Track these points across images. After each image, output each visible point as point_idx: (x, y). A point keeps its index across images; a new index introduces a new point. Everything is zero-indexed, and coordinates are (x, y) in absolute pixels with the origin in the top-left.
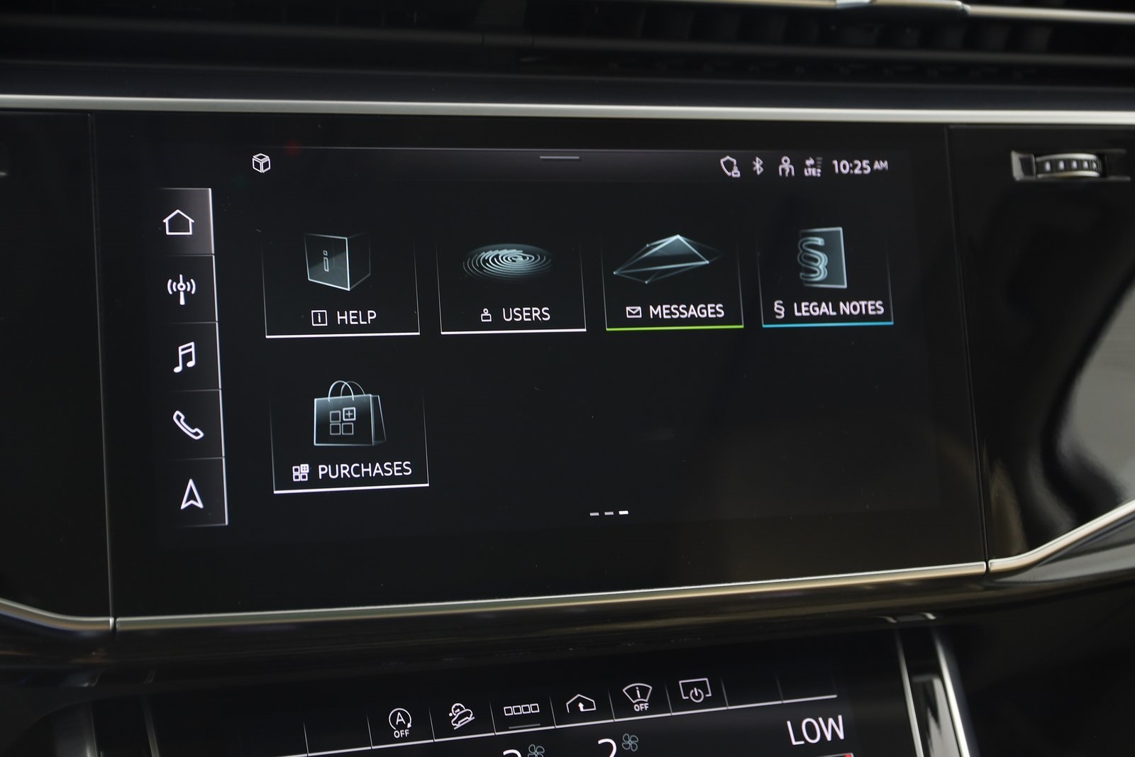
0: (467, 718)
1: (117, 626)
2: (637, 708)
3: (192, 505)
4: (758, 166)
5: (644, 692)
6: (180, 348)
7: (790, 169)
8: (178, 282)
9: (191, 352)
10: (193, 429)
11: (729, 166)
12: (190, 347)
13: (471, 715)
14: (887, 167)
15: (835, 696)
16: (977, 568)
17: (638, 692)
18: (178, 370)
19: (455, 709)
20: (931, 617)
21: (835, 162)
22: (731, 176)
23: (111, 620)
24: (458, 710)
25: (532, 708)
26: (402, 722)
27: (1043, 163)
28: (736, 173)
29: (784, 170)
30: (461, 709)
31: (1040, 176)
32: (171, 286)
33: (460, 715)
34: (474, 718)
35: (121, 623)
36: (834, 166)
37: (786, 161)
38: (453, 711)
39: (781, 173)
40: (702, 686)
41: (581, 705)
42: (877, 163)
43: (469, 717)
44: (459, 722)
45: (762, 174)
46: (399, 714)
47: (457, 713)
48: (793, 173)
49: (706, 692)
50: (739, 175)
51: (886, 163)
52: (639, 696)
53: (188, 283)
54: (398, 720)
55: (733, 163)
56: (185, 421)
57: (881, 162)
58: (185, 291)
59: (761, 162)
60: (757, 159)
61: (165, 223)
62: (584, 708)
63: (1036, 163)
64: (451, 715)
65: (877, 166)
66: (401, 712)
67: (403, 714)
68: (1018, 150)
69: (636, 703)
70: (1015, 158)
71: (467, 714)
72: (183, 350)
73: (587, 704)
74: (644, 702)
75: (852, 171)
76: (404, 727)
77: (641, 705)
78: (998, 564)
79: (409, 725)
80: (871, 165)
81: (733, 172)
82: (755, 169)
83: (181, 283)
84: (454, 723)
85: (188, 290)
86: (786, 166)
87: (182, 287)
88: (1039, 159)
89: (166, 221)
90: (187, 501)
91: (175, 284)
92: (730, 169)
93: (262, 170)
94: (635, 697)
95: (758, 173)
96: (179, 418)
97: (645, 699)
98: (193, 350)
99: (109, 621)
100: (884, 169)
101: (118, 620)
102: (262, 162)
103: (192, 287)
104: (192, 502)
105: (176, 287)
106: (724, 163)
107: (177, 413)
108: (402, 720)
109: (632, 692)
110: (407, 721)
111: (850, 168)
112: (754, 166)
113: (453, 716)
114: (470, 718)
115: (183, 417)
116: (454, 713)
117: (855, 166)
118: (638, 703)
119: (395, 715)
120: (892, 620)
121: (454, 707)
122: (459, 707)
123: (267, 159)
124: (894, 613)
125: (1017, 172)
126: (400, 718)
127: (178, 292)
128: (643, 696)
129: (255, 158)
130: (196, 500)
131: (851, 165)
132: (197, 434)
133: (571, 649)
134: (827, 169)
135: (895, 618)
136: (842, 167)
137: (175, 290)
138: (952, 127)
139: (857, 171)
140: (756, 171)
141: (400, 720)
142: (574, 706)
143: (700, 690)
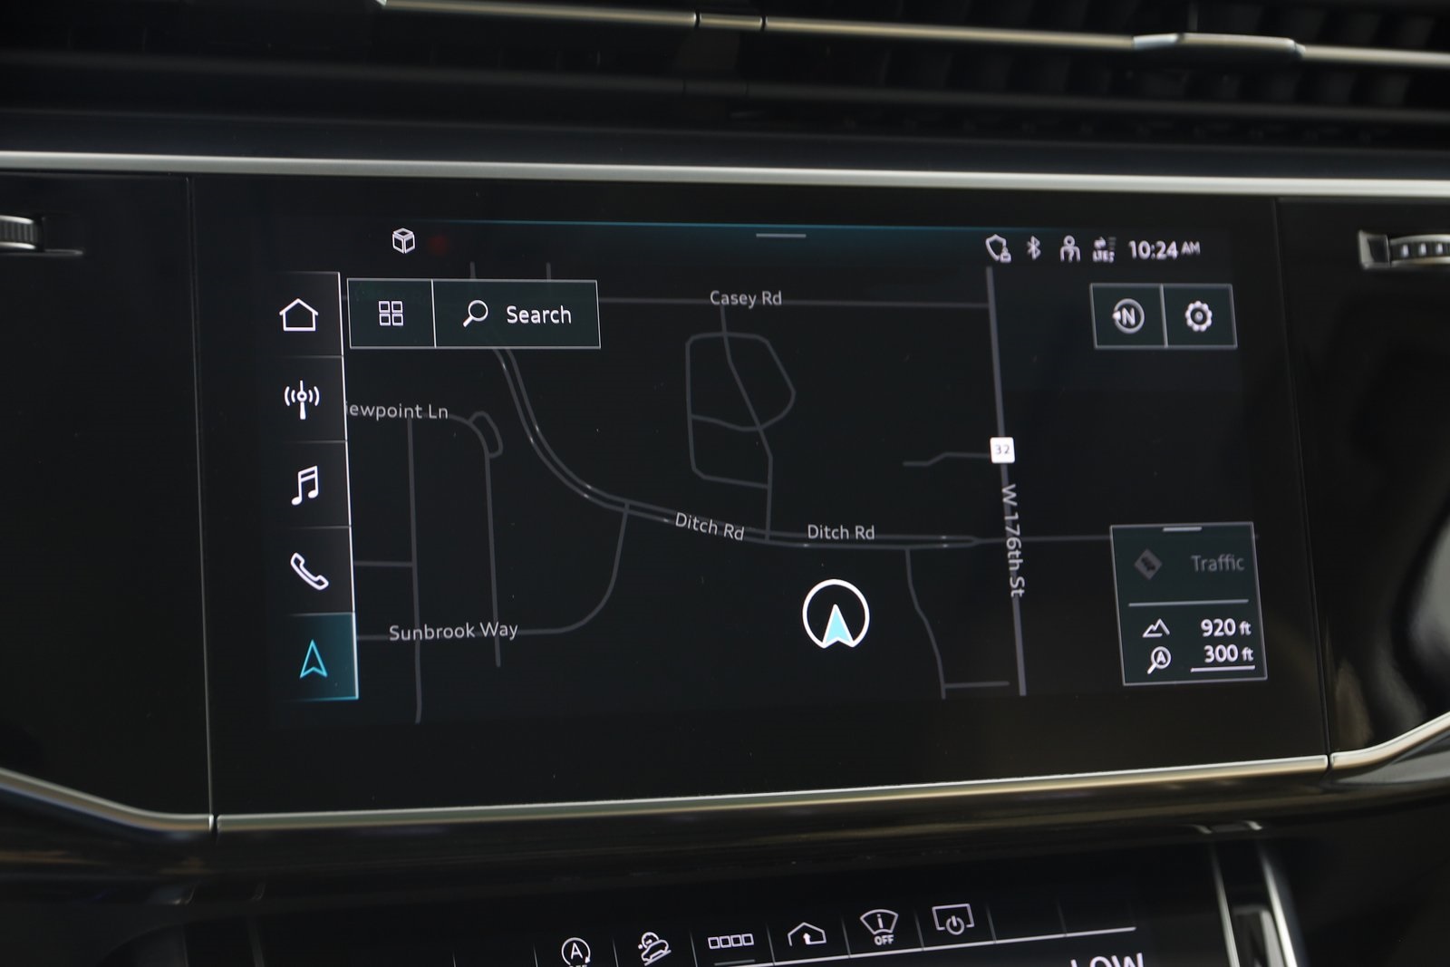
0: (661, 951)
1: (218, 826)
2: (878, 941)
3: (313, 673)
4: (1034, 247)
5: (888, 920)
6: (300, 474)
7: (1075, 253)
8: (298, 390)
9: (314, 479)
10: (316, 576)
11: (997, 247)
12: (313, 473)
13: (667, 948)
14: (1199, 251)
15: (1132, 929)
16: (1316, 763)
17: (880, 920)
18: (297, 501)
19: (646, 940)
20: (1256, 826)
21: (1133, 244)
22: (999, 260)
23: (211, 818)
24: (650, 941)
25: (744, 940)
26: (579, 956)
27: (1399, 247)
28: (1005, 257)
29: (1066, 254)
30: (654, 940)
31: (1395, 263)
32: (288, 396)
33: (651, 946)
34: (670, 951)
35: (223, 822)
36: (1130, 249)
37: (1069, 242)
38: (643, 942)
39: (1063, 257)
40: (961, 913)
41: (807, 937)
42: (1185, 244)
43: (664, 949)
44: (651, 957)
45: (1039, 258)
46: (575, 945)
47: (648, 945)
48: (1079, 257)
49: (967, 922)
50: (1009, 259)
51: (1198, 244)
52: (881, 925)
53: (310, 392)
54: (573, 953)
55: (1001, 244)
56: (305, 566)
57: (1192, 244)
58: (307, 402)
59: (1038, 243)
60: (1033, 239)
61: (282, 316)
62: (811, 940)
63: (1391, 247)
64: (640, 947)
65: (1186, 248)
66: (578, 943)
67: (581, 946)
68: (1367, 230)
69: (880, 934)
70: (1363, 239)
71: (662, 946)
72: (303, 476)
73: (815, 936)
74: (887, 934)
75: (1154, 255)
76: (582, 962)
77: (884, 937)
78: (1343, 759)
79: (587, 960)
80: (1179, 248)
81: (1002, 255)
82: (1029, 251)
83: (302, 392)
84: (645, 957)
85: (311, 400)
86: (1070, 248)
87: (302, 396)
88: (1394, 242)
89: (283, 313)
90: (307, 669)
91: (293, 392)
92: (998, 252)
93: (404, 250)
94: (876, 927)
95: (1034, 256)
96: (297, 562)
97: (889, 928)
98: (315, 476)
99: (208, 820)
100: (1195, 253)
101: (220, 817)
102: (404, 239)
103: (316, 396)
104: (313, 669)
105: (296, 396)
106: (991, 244)
107: (296, 555)
108: (579, 953)
109: (872, 920)
110: (585, 954)
111: (1151, 253)
112: (1028, 248)
113: (644, 949)
114: (665, 952)
115: (303, 561)
116: (645, 945)
117: (1157, 250)
119: (570, 945)
120: (1205, 830)
121: (644, 937)
122: (651, 937)
123: (411, 235)
124: (1209, 820)
125: (1366, 259)
126: (576, 950)
127: (298, 402)
128: (887, 926)
129: (396, 235)
130: (319, 667)
131: (1153, 247)
132: (320, 583)
133: (794, 863)
134: (1122, 251)
135: (1209, 828)
136: (1141, 250)
137: (294, 400)
138: (1282, 200)
139: (1160, 255)
140: (1031, 255)
141: (576, 953)
142: (798, 937)
143: (959, 920)
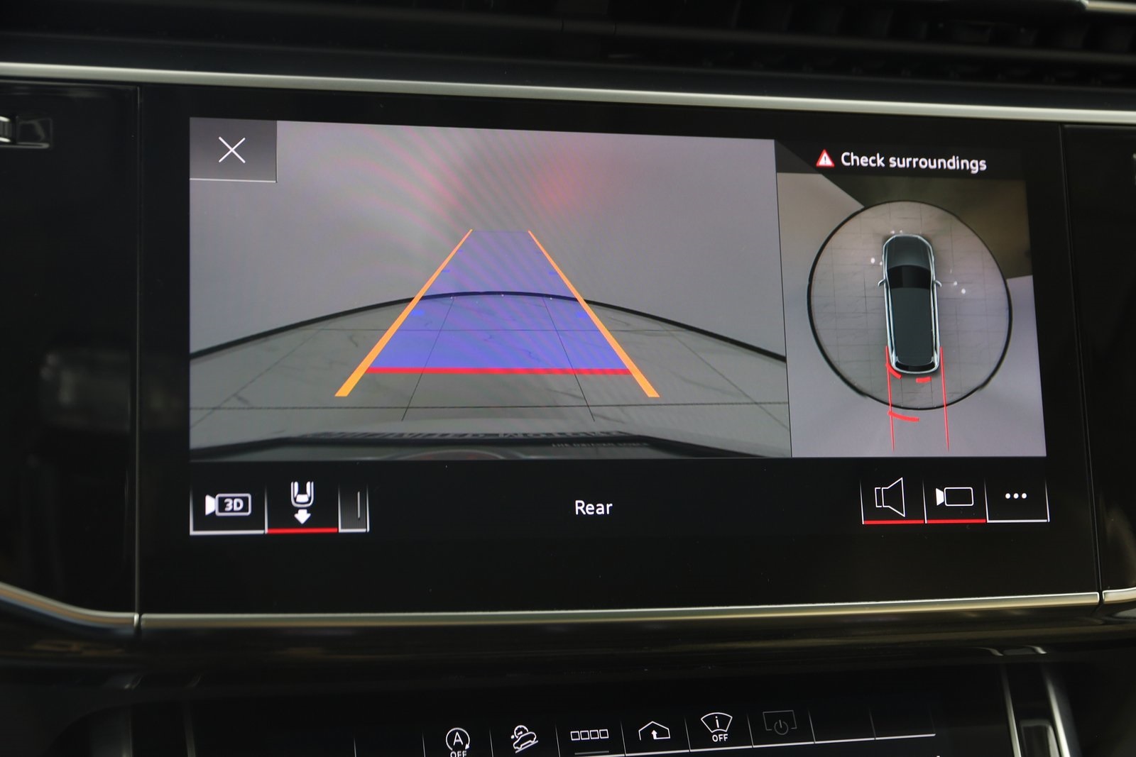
0: (530, 741)
1: (142, 624)
2: (715, 738)
5: (724, 722)
13: (535, 739)
15: (933, 735)
16: (1090, 598)
17: (717, 721)
19: (518, 731)
20: (1041, 651)
23: (136, 617)
24: (521, 733)
25: (601, 734)
26: (460, 743)
30: (525, 732)
33: (522, 737)
34: (537, 741)
35: (148, 620)
38: (515, 733)
40: (786, 717)
41: (654, 733)
43: (532, 740)
44: (521, 746)
46: (457, 734)
47: (519, 736)
49: (791, 725)
52: (718, 727)
54: (455, 741)
62: (657, 736)
64: (513, 737)
66: (460, 732)
67: (462, 734)
69: (714, 733)
71: (531, 737)
73: (661, 733)
74: (724, 733)
76: (462, 748)
77: (720, 735)
78: (1113, 595)
79: (467, 746)
84: (516, 746)
94: (714, 727)
97: (725, 729)
99: (133, 619)
101: (145, 616)
108: (460, 740)
109: (711, 721)
110: (465, 742)
113: (515, 739)
114: (533, 742)
116: (516, 736)
118: (717, 733)
119: (453, 734)
121: (516, 729)
122: (522, 729)
126: (458, 738)
128: (723, 726)
133: (646, 670)
135: (1001, 652)
138: (1067, 126)
141: (458, 741)
142: (647, 734)
143: (784, 723)
